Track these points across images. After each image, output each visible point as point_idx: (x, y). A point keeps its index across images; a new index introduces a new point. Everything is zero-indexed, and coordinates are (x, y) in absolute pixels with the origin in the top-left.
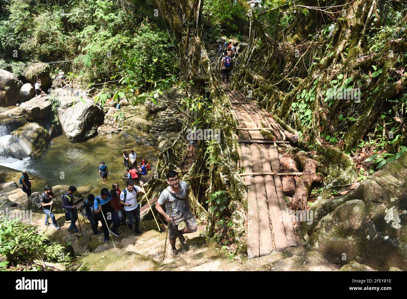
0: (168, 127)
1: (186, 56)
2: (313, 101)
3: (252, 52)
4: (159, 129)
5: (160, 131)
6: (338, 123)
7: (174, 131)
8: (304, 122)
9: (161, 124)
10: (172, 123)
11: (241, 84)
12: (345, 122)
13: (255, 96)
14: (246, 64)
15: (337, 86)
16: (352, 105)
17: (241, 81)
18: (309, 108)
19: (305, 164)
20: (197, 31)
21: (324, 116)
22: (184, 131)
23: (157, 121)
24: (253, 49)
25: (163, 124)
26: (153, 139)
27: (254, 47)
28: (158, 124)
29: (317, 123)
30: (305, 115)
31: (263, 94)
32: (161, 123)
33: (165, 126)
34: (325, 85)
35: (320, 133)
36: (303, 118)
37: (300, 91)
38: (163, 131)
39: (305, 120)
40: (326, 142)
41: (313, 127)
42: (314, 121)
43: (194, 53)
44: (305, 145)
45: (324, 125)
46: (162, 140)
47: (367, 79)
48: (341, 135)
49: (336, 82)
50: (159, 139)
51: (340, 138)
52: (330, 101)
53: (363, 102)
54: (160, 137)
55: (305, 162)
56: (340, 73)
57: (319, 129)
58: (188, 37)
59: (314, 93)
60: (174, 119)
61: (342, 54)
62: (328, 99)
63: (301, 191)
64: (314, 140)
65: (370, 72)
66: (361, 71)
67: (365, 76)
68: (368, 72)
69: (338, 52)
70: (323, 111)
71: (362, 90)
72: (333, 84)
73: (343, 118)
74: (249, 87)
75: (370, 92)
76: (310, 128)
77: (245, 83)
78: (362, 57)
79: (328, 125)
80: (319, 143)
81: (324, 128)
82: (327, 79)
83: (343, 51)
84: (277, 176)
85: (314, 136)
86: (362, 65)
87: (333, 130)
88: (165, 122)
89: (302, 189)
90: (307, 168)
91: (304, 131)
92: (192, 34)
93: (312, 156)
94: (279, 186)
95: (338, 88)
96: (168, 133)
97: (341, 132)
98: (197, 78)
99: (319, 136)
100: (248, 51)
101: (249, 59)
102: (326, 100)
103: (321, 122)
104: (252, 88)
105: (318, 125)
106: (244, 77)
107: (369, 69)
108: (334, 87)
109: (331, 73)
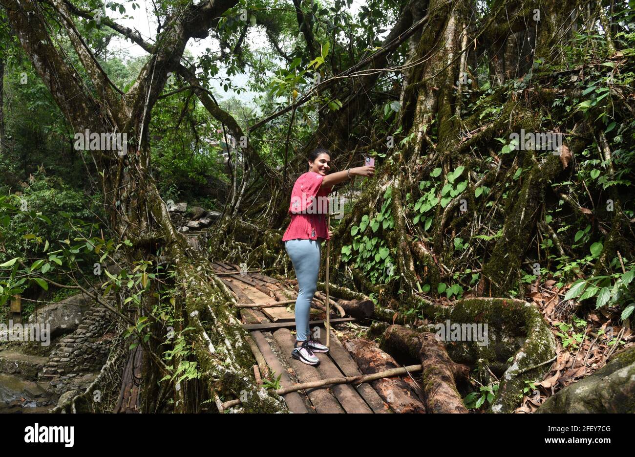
0: (79, 364)
1: (117, 200)
2: (391, 227)
3: (242, 191)
4: (59, 371)
5: (62, 374)
6: (454, 255)
7: (92, 372)
8: (376, 275)
9: (63, 359)
10: (88, 355)
11: (225, 248)
12: (468, 250)
13: (258, 261)
14: (231, 214)
15: (433, 190)
16: (475, 215)
17: (225, 243)
18: (383, 246)
19: (421, 344)
20: (139, 156)
21: (420, 249)
22: (111, 363)
23: (56, 354)
24: (244, 187)
25: (68, 359)
26: (45, 391)
27: (245, 183)
28: (57, 361)
29: (410, 266)
30: (377, 258)
31: (274, 253)
32: (64, 357)
33: (73, 363)
34: (408, 195)
35: (420, 284)
36: (373, 268)
37: (355, 219)
38: (69, 373)
39: (378, 270)
40: (439, 298)
41: (402, 274)
42: (404, 262)
43: (132, 194)
44: (394, 314)
45: (427, 265)
46: (64, 392)
47: (491, 163)
48: (470, 275)
49: (428, 184)
50: (58, 391)
51: (468, 284)
52: (426, 219)
53: (496, 204)
54: (60, 386)
55: (419, 339)
56: (434, 167)
57: (415, 278)
58: (122, 165)
59: (389, 212)
60: (91, 348)
61: (428, 138)
62: (420, 218)
63: (447, 400)
64: (413, 298)
65: (492, 152)
66: (475, 151)
67: (485, 159)
68: (488, 152)
69: (420, 135)
70: (416, 239)
71: (487, 184)
72: (423, 190)
73: (464, 243)
74: (242, 248)
75: (505, 183)
76: (397, 277)
77: (233, 244)
78: (469, 133)
79: (434, 264)
80: (427, 301)
81: (429, 271)
82: (410, 183)
83: (429, 132)
84: (363, 383)
85: (411, 293)
86: (476, 142)
87: (447, 272)
88: (73, 355)
89: (447, 395)
90: (429, 349)
91: (381, 291)
92: (130, 160)
93: (423, 328)
94: (378, 403)
95: (436, 192)
96: (78, 377)
97: (468, 271)
98: (140, 238)
99: (421, 291)
100: (234, 193)
101: (238, 204)
102: (416, 220)
103: (418, 263)
104: (250, 248)
105: (412, 268)
106: (230, 235)
107: (488, 148)
108: (426, 194)
109: (416, 171)
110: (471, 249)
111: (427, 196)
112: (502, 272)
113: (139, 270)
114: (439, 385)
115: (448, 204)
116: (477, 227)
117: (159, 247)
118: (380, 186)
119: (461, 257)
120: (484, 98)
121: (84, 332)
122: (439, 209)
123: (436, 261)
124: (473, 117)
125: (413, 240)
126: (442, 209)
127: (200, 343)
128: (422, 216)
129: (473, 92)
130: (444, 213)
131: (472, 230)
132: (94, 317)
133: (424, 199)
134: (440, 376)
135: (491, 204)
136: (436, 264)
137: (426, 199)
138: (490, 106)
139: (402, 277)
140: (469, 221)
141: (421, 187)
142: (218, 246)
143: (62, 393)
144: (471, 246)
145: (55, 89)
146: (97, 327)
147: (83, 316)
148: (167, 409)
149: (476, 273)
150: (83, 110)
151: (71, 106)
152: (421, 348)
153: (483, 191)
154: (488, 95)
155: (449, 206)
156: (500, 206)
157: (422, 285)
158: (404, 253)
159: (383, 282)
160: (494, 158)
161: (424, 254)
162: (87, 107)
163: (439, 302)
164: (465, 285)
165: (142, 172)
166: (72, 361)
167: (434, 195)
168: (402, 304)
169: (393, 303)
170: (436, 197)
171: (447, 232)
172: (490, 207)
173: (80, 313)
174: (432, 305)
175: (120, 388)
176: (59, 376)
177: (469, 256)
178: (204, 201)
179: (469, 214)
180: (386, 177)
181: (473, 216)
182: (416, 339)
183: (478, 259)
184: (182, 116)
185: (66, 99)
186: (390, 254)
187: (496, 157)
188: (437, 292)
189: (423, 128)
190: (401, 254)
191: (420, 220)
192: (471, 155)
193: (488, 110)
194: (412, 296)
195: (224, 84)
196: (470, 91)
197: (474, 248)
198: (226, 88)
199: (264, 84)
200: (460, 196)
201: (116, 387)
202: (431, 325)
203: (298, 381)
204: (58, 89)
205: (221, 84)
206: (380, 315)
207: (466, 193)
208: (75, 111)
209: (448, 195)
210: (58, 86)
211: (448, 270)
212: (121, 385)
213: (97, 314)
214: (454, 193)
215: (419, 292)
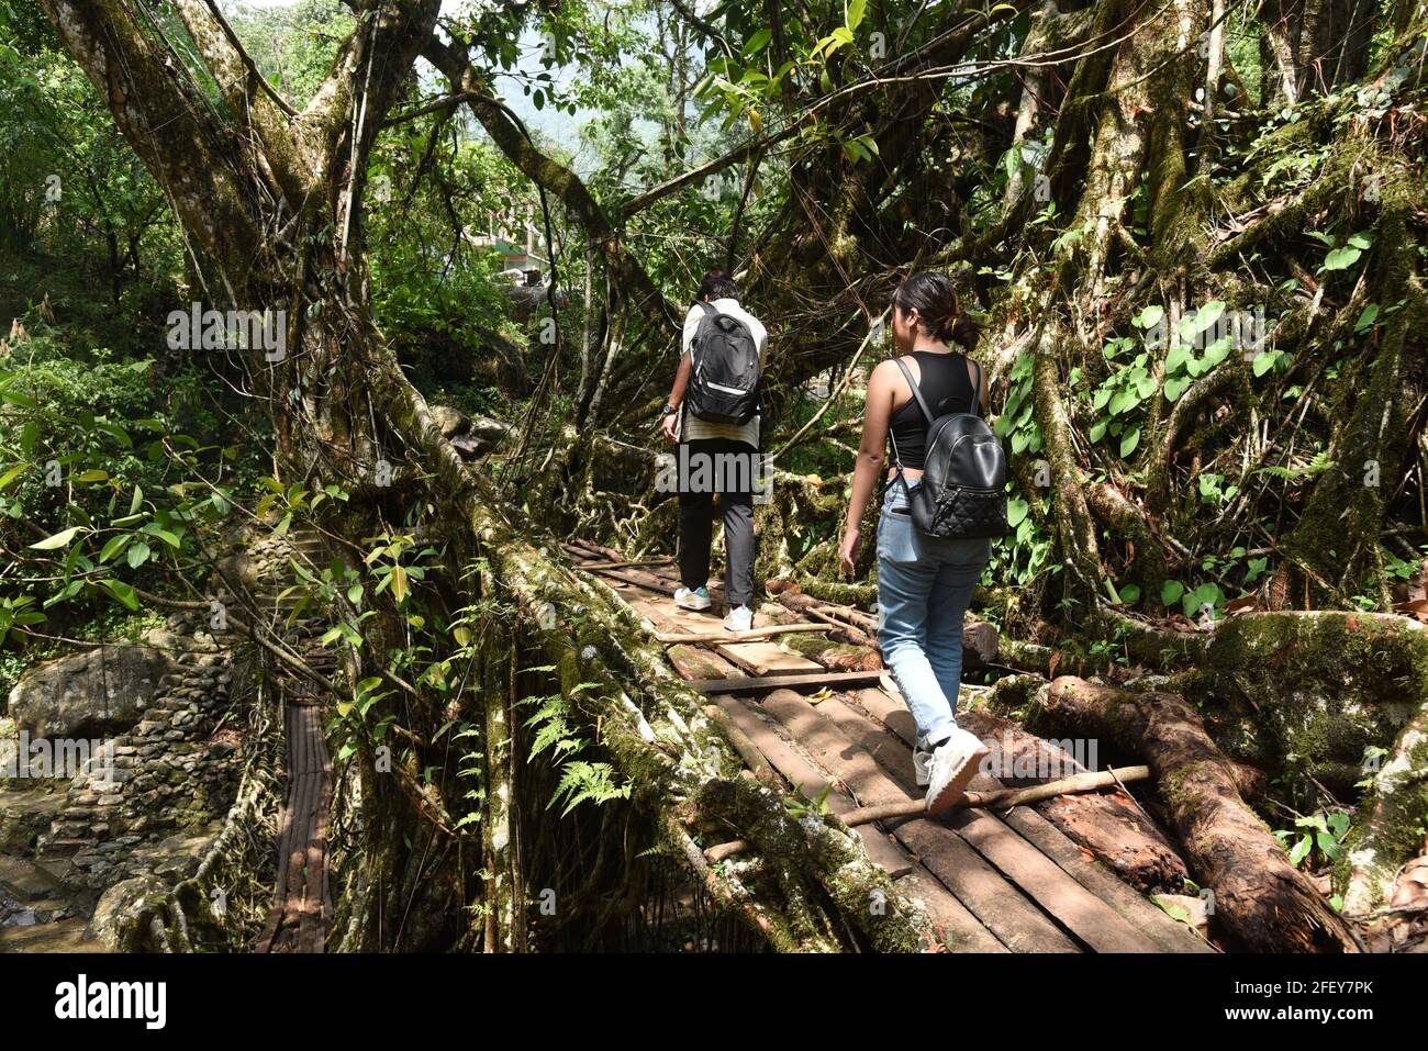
0: (149, 810)
1: (293, 387)
2: (1033, 450)
3: (608, 365)
6: (1199, 515)
10: (172, 786)
11: (567, 508)
12: (1237, 504)
15: (1141, 360)
16: (1255, 419)
17: (566, 495)
18: (1011, 495)
19: (1145, 718)
20: (343, 275)
21: (1112, 500)
22: (249, 804)
23: (86, 786)
26: (60, 882)
29: (1086, 542)
33: (133, 807)
34: (1075, 372)
35: (1114, 584)
38: (121, 833)
40: (1164, 616)
41: (1069, 561)
42: (1072, 532)
43: (333, 371)
44: (1050, 656)
45: (1133, 540)
46: (114, 883)
47: (1295, 292)
48: (1243, 564)
49: (1128, 345)
50: (96, 881)
51: (1239, 583)
52: (1124, 431)
53: (1308, 394)
54: (99, 867)
55: (1137, 706)
56: (1143, 305)
57: (1101, 570)
58: (301, 299)
59: (1029, 412)
60: (181, 768)
61: (1123, 232)
62: (1108, 427)
63: (1244, 836)
64: (1101, 617)
65: (1297, 266)
66: (1254, 265)
67: (1278, 284)
68: (1287, 265)
69: (1103, 226)
70: (1101, 478)
71: (1283, 343)
72: (1114, 359)
73: (1224, 487)
74: (616, 506)
75: (1333, 341)
76: (1057, 568)
77: (591, 498)
78: (1232, 221)
79: (1150, 536)
80: (1139, 625)
81: (1138, 552)
82: (1080, 343)
83: (1127, 219)
84: (1017, 805)
85: (1094, 604)
86: (1254, 241)
87: (1182, 554)
88: (132, 787)
89: (1241, 825)
90: (1168, 729)
91: (1010, 603)
92: (323, 284)
93: (1136, 683)
94: (1066, 849)
95: (1149, 365)
96: (146, 844)
97: (1238, 552)
98: (357, 481)
99: (1117, 600)
100: (585, 369)
101: (597, 398)
102: (1096, 432)
103: (1106, 534)
104: (639, 506)
105: (1092, 547)
106: (578, 475)
107: (1286, 257)
108: (1123, 369)
109: (1094, 313)
110: (1245, 500)
111: (1127, 375)
112: (1333, 553)
113: (382, 557)
114: (1216, 805)
115: (1182, 394)
116: (1258, 447)
117: (410, 502)
118: (998, 350)
119: (1218, 520)
120: (1270, 132)
121: (161, 728)
122: (1157, 406)
123: (1154, 530)
124: (1243, 179)
125: (1094, 479)
126: (1167, 407)
127: (617, 718)
128: (1111, 423)
129: (1243, 117)
130: (1174, 415)
131: (1246, 455)
132: (186, 690)
133: (1120, 381)
134: (1213, 786)
135: (1295, 391)
136: (1154, 536)
137: (1126, 382)
138: (1289, 152)
139: (1070, 567)
140: (1236, 436)
141: (1109, 352)
142: (547, 502)
143: (106, 886)
144: (1243, 494)
145: (121, 99)
146: (193, 714)
147: (156, 687)
148: (428, 907)
149: (1259, 557)
150: (198, 153)
151: (164, 144)
152: (1145, 727)
153: (1276, 362)
154: (1281, 123)
155: (1186, 397)
156: (1318, 396)
157: (1118, 587)
158: (1071, 510)
159: (1014, 581)
160: (1301, 281)
161: (1123, 512)
162: (205, 147)
163: (1167, 625)
164: (1229, 586)
165: (355, 316)
166: (129, 803)
167: (1146, 371)
168: (1069, 633)
169: (1042, 629)
170: (1149, 376)
171: (1180, 458)
172: (1293, 400)
173: (147, 681)
174: (1151, 634)
175: (277, 866)
176: (95, 841)
177: (1239, 517)
178: (463, 393)
179: (1238, 418)
180: (1011, 327)
181: (1248, 422)
182: (1129, 709)
183: (1263, 524)
184: (421, 171)
185: (152, 125)
186: (1031, 515)
187: (1306, 278)
188: (1160, 602)
189: (1114, 206)
190: (1066, 512)
191: (1108, 433)
192: (1241, 274)
193: (1283, 164)
194: (1095, 612)
195: (533, 89)
196: (1234, 115)
197: (1252, 498)
198: (539, 101)
199: (616, 89)
200: (1214, 373)
201: (266, 863)
202: (1157, 677)
203: (860, 803)
204: (128, 98)
205: (527, 91)
206: (1013, 660)
207: (1230, 366)
208: (175, 158)
209: (1182, 371)
210: (130, 89)
211: (1186, 550)
212: (277, 857)
213: (195, 681)
214: (1194, 367)
215: (1113, 601)
